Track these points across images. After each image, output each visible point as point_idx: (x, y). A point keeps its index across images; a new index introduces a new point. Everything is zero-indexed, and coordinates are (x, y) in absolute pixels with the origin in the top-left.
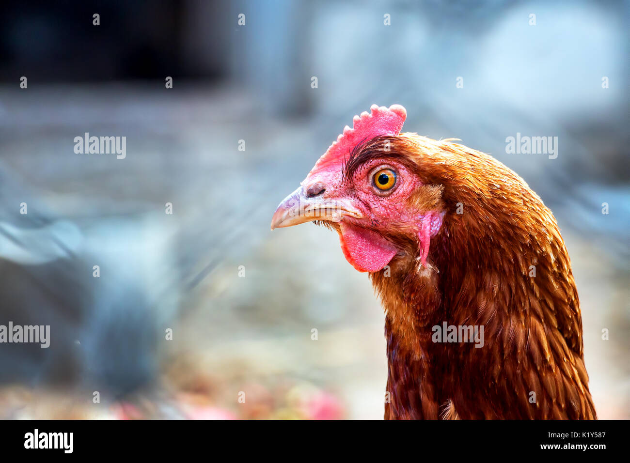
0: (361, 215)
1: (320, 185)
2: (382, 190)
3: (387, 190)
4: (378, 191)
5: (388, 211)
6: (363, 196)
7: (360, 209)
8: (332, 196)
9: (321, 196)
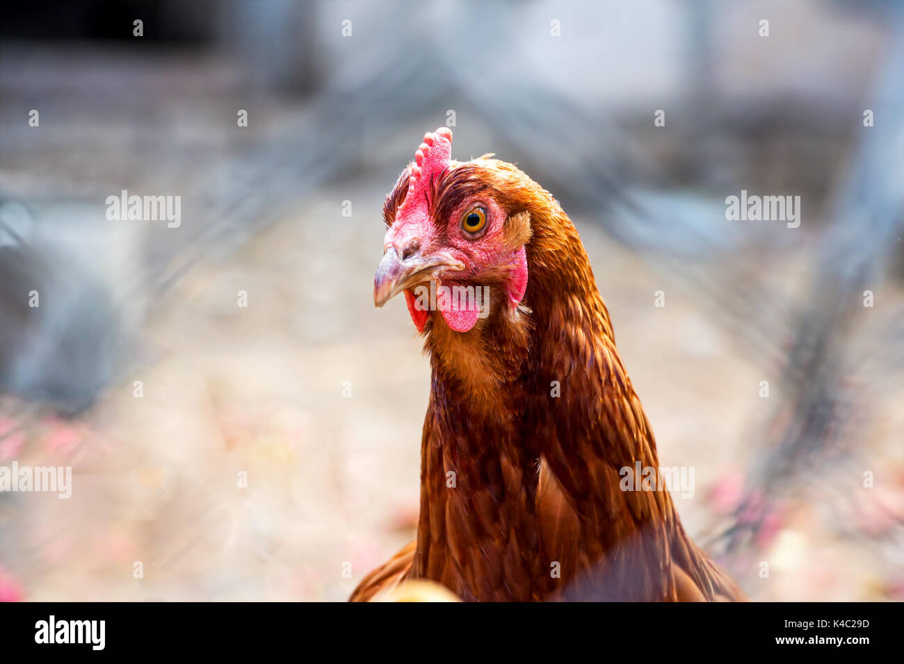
0: (463, 265)
1: (416, 242)
2: (473, 233)
3: (479, 231)
4: (468, 235)
5: (489, 254)
6: (460, 243)
7: (462, 260)
8: (431, 251)
9: (417, 255)
